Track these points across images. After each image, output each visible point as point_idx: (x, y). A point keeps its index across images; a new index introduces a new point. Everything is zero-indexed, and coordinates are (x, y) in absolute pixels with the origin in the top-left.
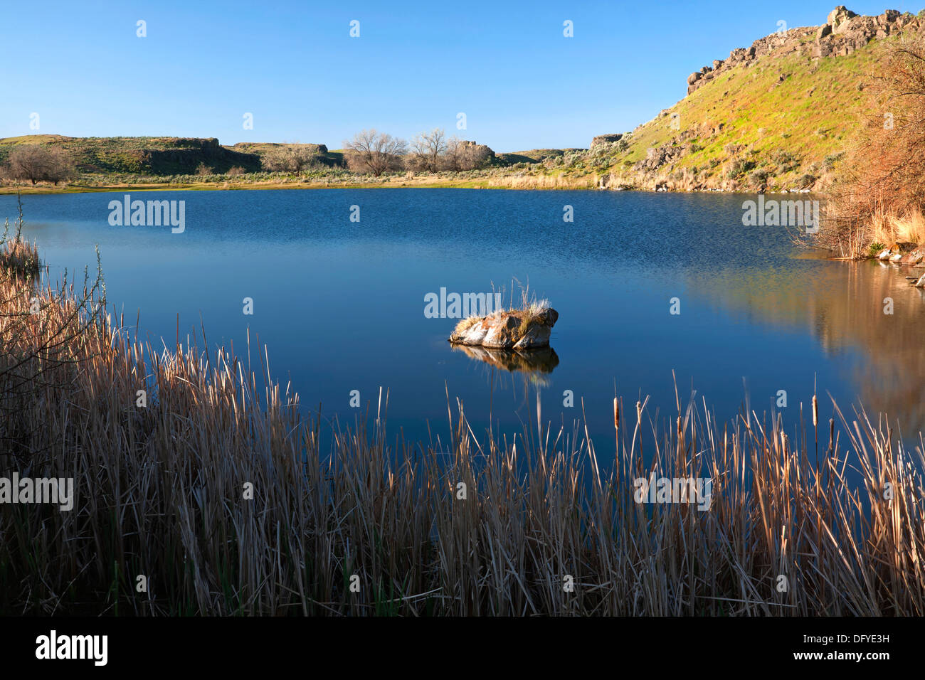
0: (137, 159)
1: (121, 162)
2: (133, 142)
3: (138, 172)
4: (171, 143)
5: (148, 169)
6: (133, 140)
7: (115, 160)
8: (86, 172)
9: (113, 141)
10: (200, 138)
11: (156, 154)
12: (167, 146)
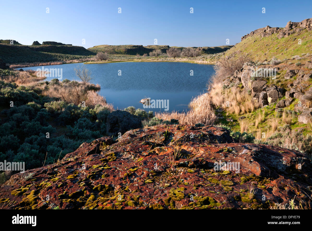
0: (124, 51)
1: (120, 52)
12: (131, 47)
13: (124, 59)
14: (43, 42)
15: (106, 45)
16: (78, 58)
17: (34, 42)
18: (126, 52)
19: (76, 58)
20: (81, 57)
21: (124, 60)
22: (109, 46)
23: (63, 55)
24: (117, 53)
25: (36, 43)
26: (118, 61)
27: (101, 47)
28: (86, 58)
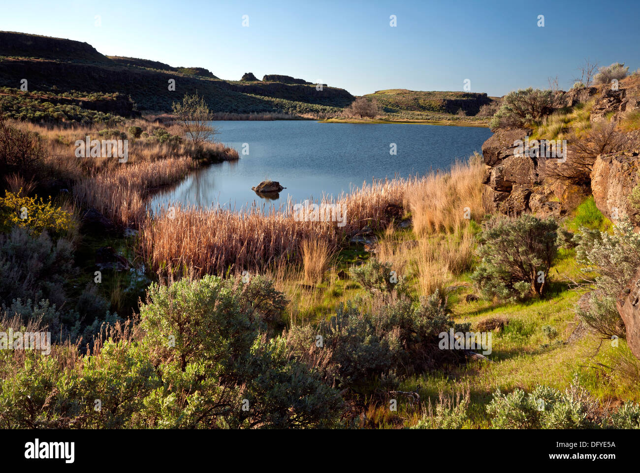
0: (438, 104)
1: (430, 105)
2: (440, 94)
3: (439, 111)
4: (460, 95)
5: (444, 110)
6: (440, 93)
7: (428, 104)
8: (411, 110)
9: (429, 94)
10: (477, 93)
11: (450, 102)
12: (457, 97)
13: (417, 119)
14: (265, 77)
15: (403, 90)
16: (317, 111)
17: (246, 74)
18: (443, 106)
19: (312, 111)
20: (325, 110)
21: (416, 121)
22: (410, 91)
23: (287, 101)
24: (423, 108)
25: (249, 77)
26: (400, 122)
27: (391, 94)
28: (335, 111)
